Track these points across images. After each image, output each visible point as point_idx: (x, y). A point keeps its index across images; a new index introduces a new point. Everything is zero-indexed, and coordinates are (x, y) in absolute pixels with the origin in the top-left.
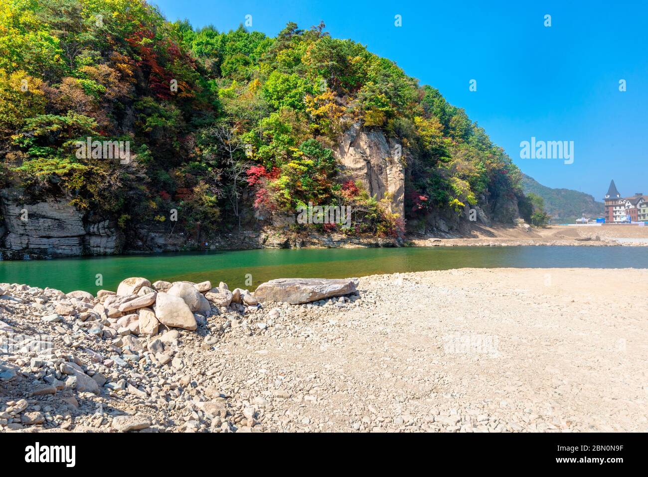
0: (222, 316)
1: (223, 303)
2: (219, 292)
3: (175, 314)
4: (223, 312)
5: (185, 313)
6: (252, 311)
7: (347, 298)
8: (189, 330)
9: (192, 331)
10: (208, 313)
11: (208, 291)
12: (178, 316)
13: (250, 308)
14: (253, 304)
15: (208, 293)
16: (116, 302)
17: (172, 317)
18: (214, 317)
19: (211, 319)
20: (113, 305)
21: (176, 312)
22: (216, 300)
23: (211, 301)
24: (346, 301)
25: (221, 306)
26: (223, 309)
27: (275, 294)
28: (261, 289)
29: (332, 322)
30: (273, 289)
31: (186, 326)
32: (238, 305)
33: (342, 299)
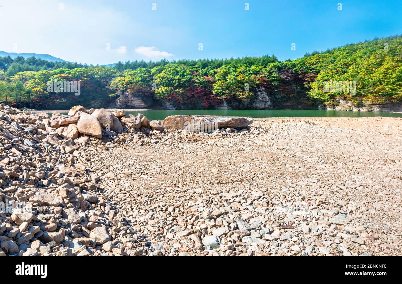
0: (130, 134)
1: (132, 125)
2: (130, 118)
3: (89, 126)
4: (132, 131)
5: (95, 126)
6: (155, 134)
7: (234, 129)
8: (96, 137)
9: (98, 138)
10: (120, 131)
11: (123, 116)
12: (90, 128)
13: (154, 131)
14: (157, 129)
15: (122, 118)
16: (58, 118)
17: (86, 128)
18: (123, 134)
19: (121, 135)
20: (56, 120)
21: (89, 125)
22: (127, 123)
23: (124, 124)
24: (233, 131)
25: (131, 128)
26: (132, 129)
27: (177, 123)
28: (168, 120)
29: (209, 143)
30: (175, 120)
31: (94, 134)
32: (146, 129)
33: (229, 129)
